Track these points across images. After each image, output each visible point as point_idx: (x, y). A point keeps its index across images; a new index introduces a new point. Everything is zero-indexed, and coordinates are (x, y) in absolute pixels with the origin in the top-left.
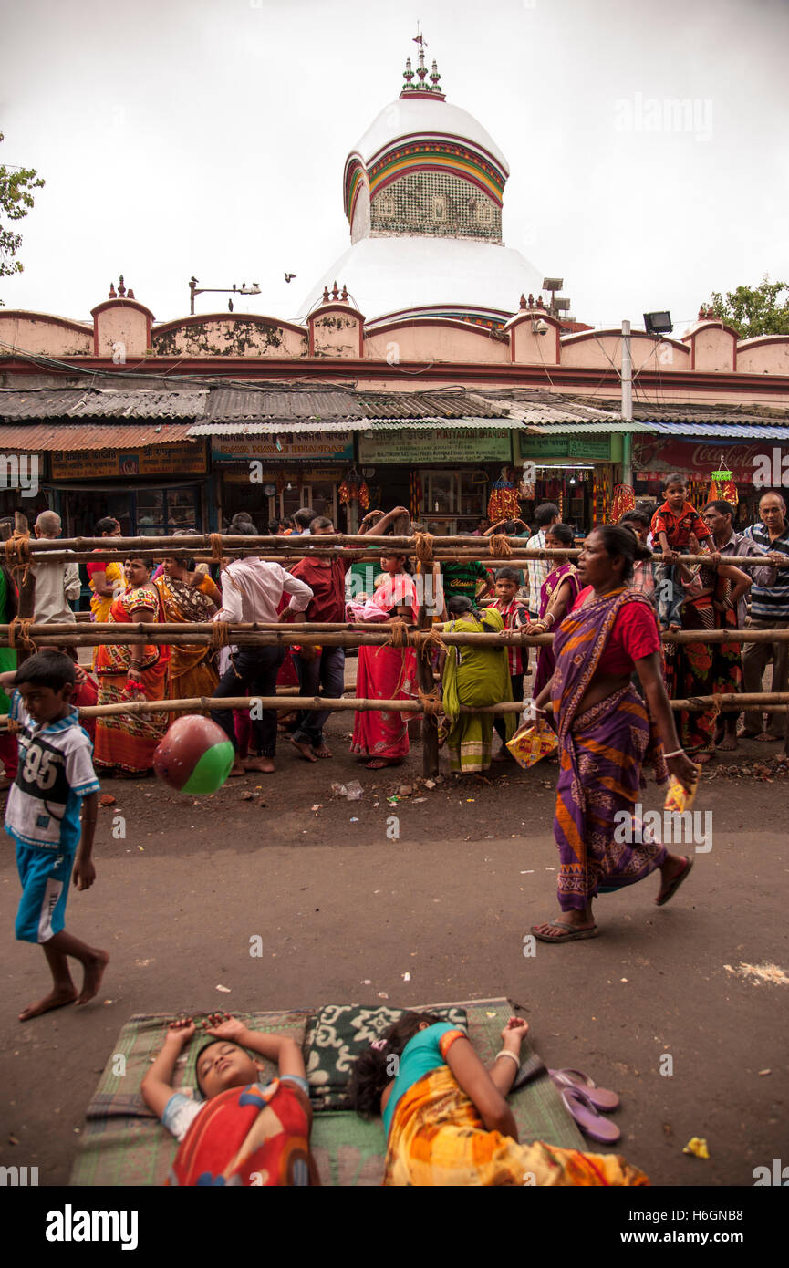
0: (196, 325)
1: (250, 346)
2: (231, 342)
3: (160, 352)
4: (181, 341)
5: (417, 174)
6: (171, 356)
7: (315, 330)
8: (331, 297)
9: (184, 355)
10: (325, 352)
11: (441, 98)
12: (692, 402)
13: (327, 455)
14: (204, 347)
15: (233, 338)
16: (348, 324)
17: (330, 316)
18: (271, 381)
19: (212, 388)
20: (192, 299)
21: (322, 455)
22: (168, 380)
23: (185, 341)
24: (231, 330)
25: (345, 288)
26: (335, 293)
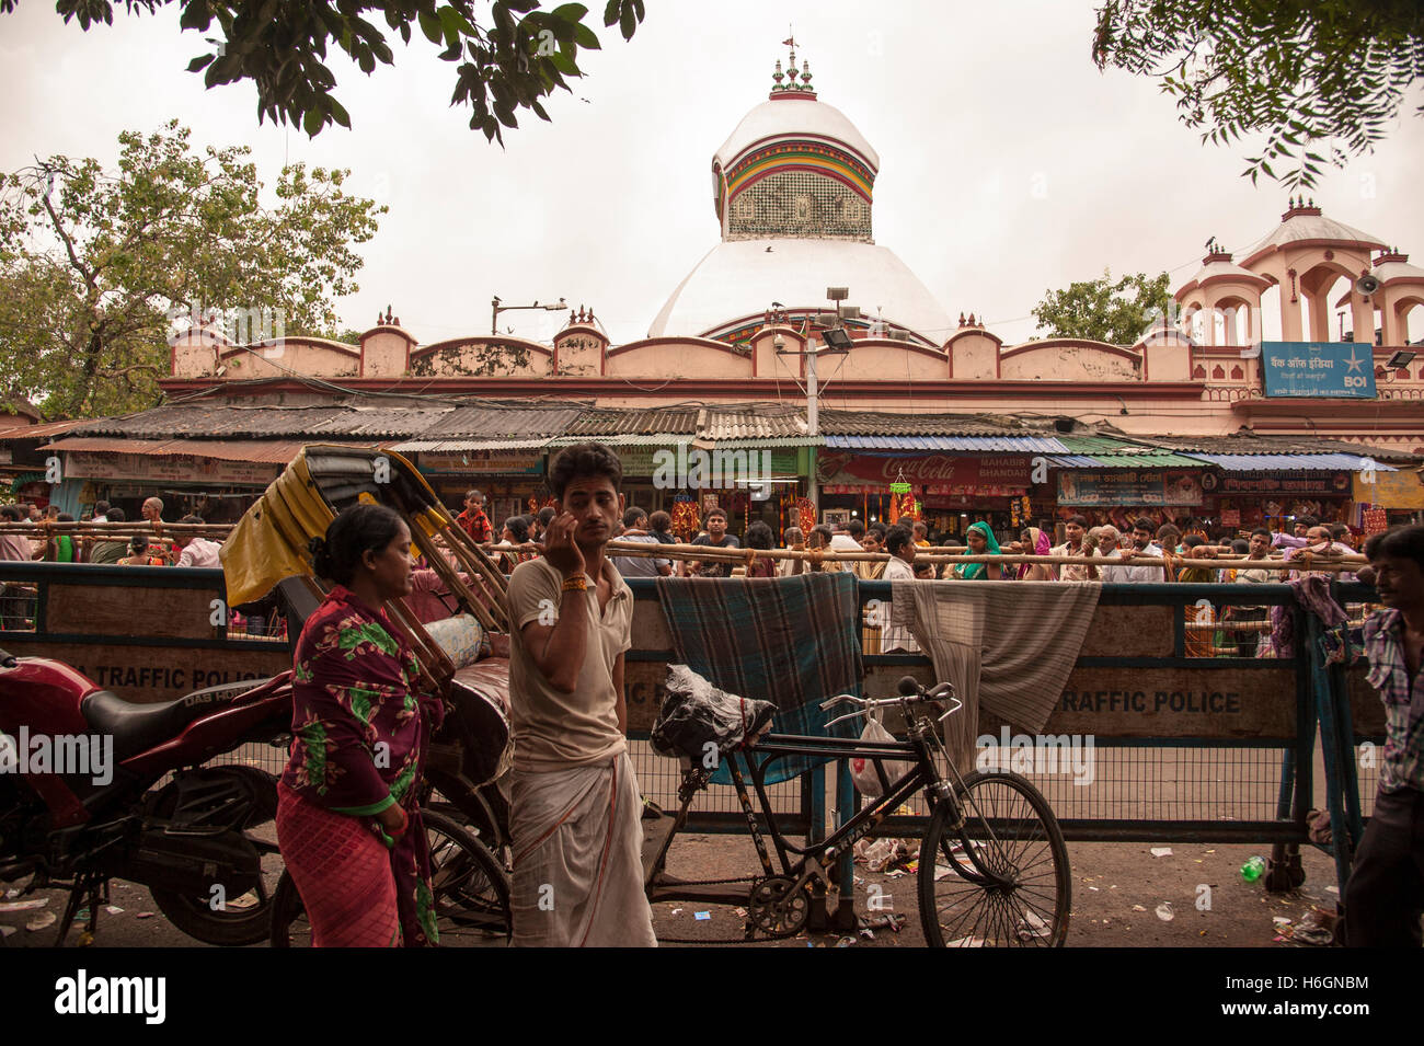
0: (451, 348)
1: (500, 367)
2: (482, 364)
3: (418, 374)
4: (437, 363)
5: (779, 175)
6: (428, 377)
7: (560, 352)
8: (578, 320)
9: (439, 376)
10: (569, 371)
11: (812, 97)
12: (951, 411)
13: (520, 470)
14: (458, 368)
15: (483, 359)
16: (590, 345)
17: (573, 337)
18: (515, 399)
19: (459, 406)
20: (495, 317)
21: (515, 470)
22: (420, 399)
23: (441, 363)
24: (483, 353)
25: (591, 310)
26: (582, 315)
